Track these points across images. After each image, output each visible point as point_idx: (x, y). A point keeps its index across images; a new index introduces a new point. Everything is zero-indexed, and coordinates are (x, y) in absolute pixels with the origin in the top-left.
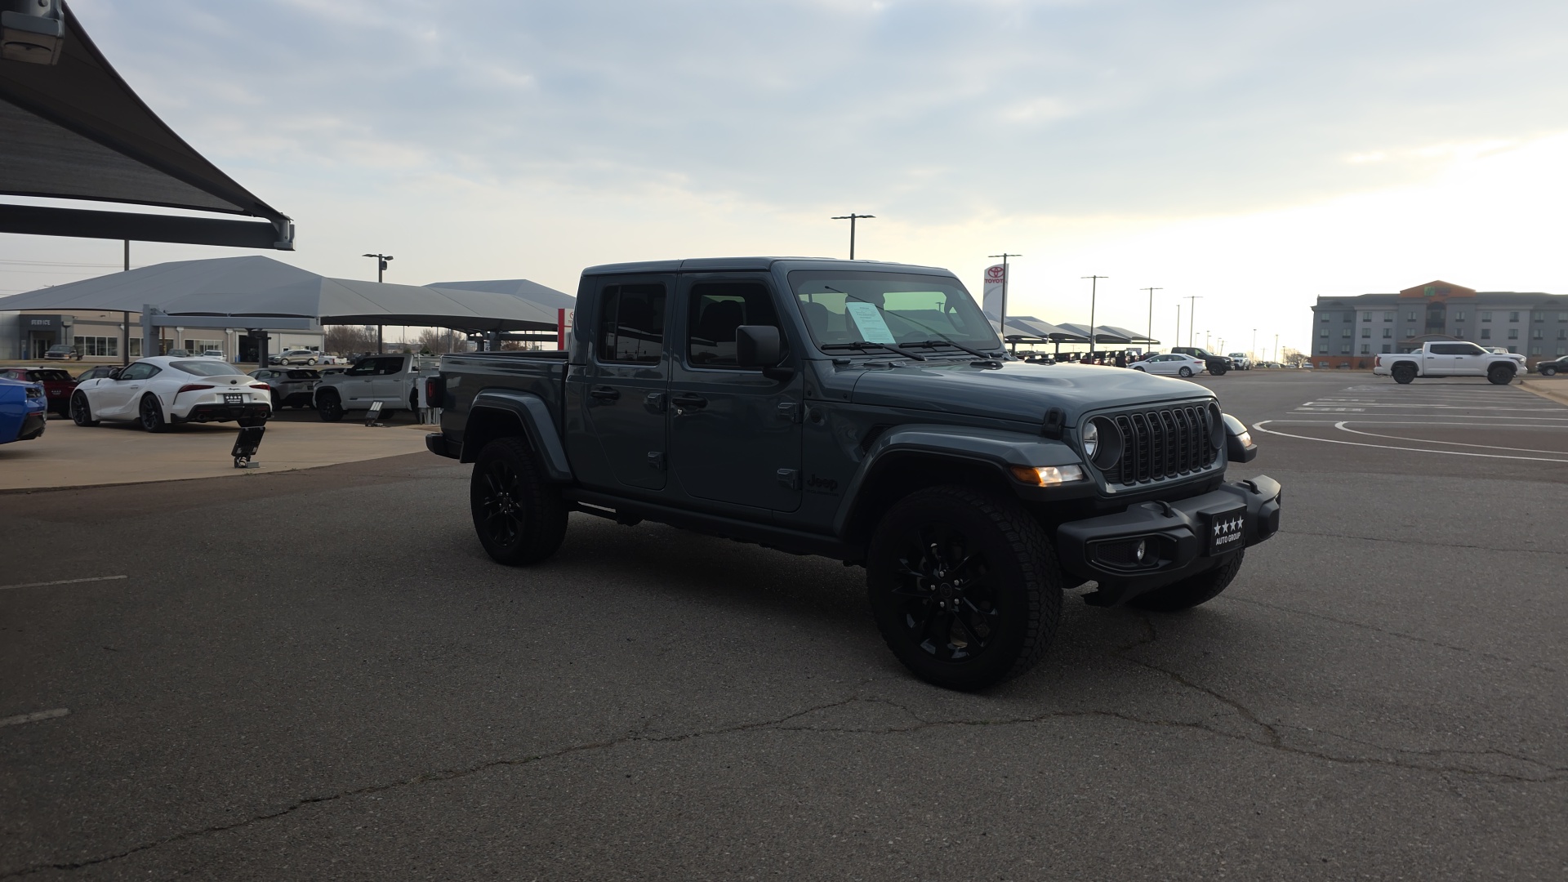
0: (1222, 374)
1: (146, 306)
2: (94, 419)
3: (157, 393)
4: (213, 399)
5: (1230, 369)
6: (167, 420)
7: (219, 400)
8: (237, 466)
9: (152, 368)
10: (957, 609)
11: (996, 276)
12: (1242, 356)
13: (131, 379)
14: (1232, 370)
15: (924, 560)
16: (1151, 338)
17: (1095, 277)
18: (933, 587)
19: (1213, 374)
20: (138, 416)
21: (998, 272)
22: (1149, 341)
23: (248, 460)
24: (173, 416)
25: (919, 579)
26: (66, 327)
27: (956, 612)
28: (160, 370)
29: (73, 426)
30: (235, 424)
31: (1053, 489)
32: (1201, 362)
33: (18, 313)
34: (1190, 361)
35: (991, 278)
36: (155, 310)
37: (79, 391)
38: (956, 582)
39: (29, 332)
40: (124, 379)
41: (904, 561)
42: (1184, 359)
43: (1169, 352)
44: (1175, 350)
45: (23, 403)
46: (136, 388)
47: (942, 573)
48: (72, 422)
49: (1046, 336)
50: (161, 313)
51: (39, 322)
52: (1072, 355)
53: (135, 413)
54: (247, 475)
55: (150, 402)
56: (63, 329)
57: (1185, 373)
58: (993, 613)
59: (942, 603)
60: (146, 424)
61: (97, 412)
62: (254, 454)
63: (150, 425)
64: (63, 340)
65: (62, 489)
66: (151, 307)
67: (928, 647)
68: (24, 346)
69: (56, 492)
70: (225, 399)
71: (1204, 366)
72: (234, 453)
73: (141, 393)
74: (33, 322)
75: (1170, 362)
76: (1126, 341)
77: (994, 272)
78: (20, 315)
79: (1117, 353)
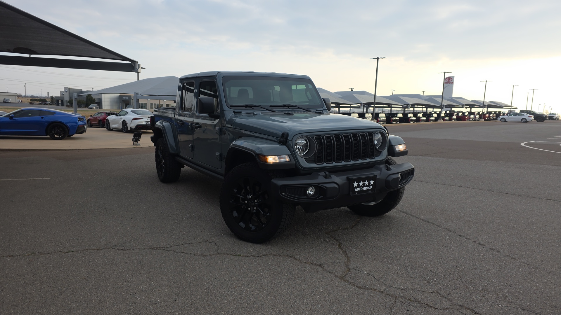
0: (542, 122)
1: (135, 92)
2: (111, 128)
3: (126, 120)
4: (142, 123)
5: (546, 120)
6: (129, 129)
7: (144, 123)
8: (134, 145)
9: (126, 112)
10: (255, 211)
11: (449, 81)
12: (556, 114)
13: (121, 115)
14: (547, 120)
15: (244, 191)
16: (512, 106)
17: (486, 81)
18: (246, 202)
19: (538, 122)
20: (122, 128)
21: (450, 79)
22: (511, 107)
23: (138, 143)
24: (131, 128)
25: (241, 198)
26: (132, 99)
27: (254, 212)
28: (128, 113)
29: (105, 130)
30: (151, 131)
31: (275, 165)
32: (531, 116)
33: (119, 94)
34: (526, 116)
35: (447, 82)
36: (138, 94)
37: (107, 119)
38: (256, 201)
39: (122, 101)
40: (119, 116)
41: (235, 191)
42: (524, 115)
43: (519, 112)
44: (521, 111)
45: (76, 123)
46: (121, 119)
47: (250, 197)
48: (106, 129)
49: (463, 105)
50: (139, 95)
51: (125, 98)
52: (476, 113)
53: (121, 127)
54: (134, 147)
55: (124, 123)
56: (131, 100)
57: (524, 121)
58: (269, 214)
59: (249, 209)
60: (123, 130)
61: (113, 126)
62: (139, 141)
63: (124, 131)
64: (131, 104)
65: (76, 150)
66: (136, 93)
67: (242, 225)
68: (121, 105)
69: (74, 151)
70: (146, 123)
71: (533, 118)
72: (133, 141)
73: (122, 120)
74: (123, 98)
75: (517, 116)
76: (501, 107)
77: (448, 79)
78: (120, 96)
79: (497, 112)
